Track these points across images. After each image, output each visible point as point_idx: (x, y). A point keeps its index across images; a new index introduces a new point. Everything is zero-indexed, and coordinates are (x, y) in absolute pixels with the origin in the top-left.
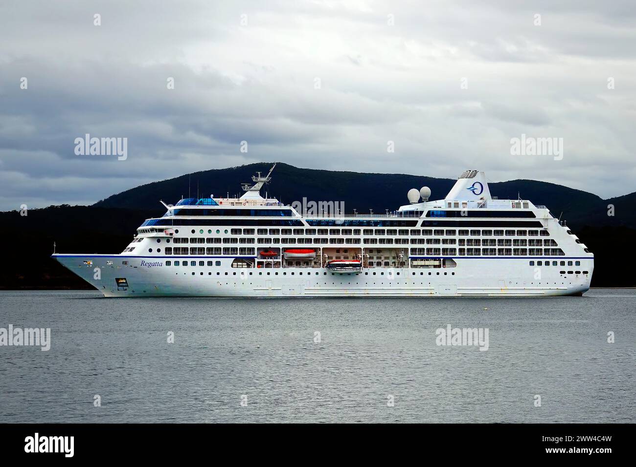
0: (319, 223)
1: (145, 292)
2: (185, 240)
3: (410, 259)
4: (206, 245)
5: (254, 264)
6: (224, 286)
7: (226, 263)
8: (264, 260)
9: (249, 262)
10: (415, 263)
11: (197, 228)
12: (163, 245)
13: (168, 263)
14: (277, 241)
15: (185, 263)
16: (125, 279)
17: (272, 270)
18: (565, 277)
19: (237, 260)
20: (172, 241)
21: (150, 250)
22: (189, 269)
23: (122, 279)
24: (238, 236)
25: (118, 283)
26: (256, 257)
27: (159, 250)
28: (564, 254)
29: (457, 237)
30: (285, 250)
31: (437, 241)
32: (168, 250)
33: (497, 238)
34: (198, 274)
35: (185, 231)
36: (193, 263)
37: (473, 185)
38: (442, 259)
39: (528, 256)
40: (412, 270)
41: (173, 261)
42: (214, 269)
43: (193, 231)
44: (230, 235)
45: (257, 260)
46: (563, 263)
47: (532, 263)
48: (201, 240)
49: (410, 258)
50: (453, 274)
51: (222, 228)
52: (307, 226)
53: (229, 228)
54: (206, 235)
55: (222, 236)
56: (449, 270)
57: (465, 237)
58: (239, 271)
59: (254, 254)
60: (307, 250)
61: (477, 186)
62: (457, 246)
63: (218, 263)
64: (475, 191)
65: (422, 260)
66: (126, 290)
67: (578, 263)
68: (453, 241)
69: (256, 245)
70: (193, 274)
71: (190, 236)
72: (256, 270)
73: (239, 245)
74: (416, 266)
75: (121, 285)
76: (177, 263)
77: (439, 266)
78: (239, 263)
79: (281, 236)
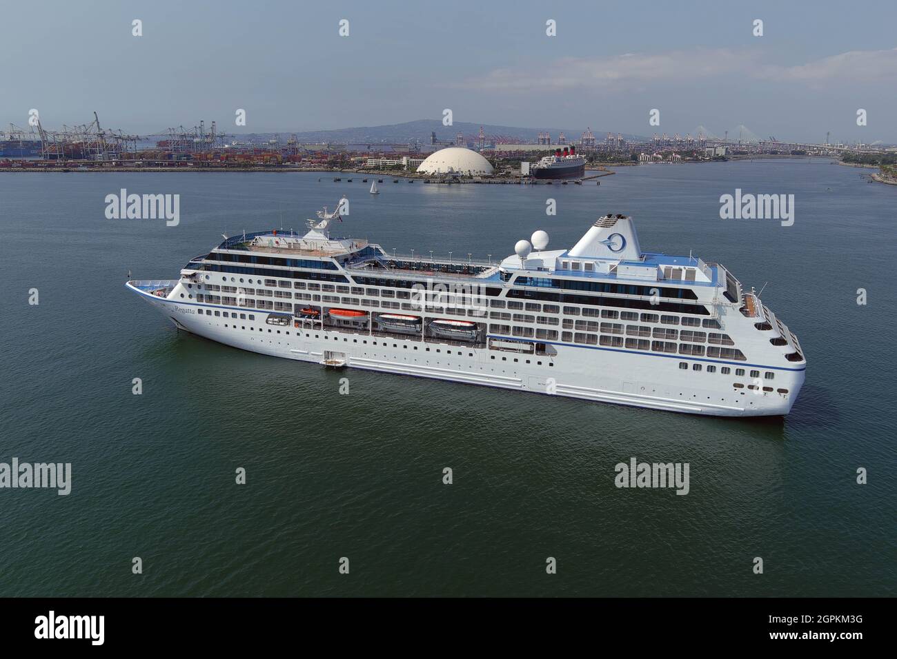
0: (367, 281)
2: (216, 288)
3: (488, 338)
4: (239, 296)
5: (291, 322)
7: (261, 317)
8: (302, 319)
9: (286, 319)
10: (495, 344)
11: (229, 275)
12: (195, 291)
13: (200, 311)
14: (317, 298)
15: (217, 314)
17: (312, 332)
18: (742, 393)
19: (272, 315)
20: (203, 288)
21: (182, 296)
22: (222, 320)
24: (273, 289)
26: (293, 315)
27: (190, 296)
28: (744, 359)
29: (561, 316)
30: (327, 309)
31: (529, 319)
32: (201, 297)
33: (626, 323)
34: (230, 326)
35: (216, 278)
36: (226, 315)
39: (677, 354)
40: (490, 353)
41: (205, 309)
42: (247, 323)
43: (225, 279)
44: (263, 287)
45: (294, 318)
46: (740, 372)
47: (683, 366)
48: (233, 290)
49: (488, 336)
50: (550, 365)
51: (255, 278)
52: (352, 284)
53: (263, 278)
54: (238, 285)
55: (255, 286)
56: (545, 359)
58: (274, 328)
59: (291, 311)
62: (559, 328)
63: (252, 317)
65: (506, 342)
67: (770, 376)
68: (554, 321)
69: (293, 301)
70: (226, 326)
71: (221, 283)
72: (293, 329)
73: (274, 299)
74: (497, 349)
76: (208, 312)
77: (531, 352)
78: (274, 320)
79: (321, 293)
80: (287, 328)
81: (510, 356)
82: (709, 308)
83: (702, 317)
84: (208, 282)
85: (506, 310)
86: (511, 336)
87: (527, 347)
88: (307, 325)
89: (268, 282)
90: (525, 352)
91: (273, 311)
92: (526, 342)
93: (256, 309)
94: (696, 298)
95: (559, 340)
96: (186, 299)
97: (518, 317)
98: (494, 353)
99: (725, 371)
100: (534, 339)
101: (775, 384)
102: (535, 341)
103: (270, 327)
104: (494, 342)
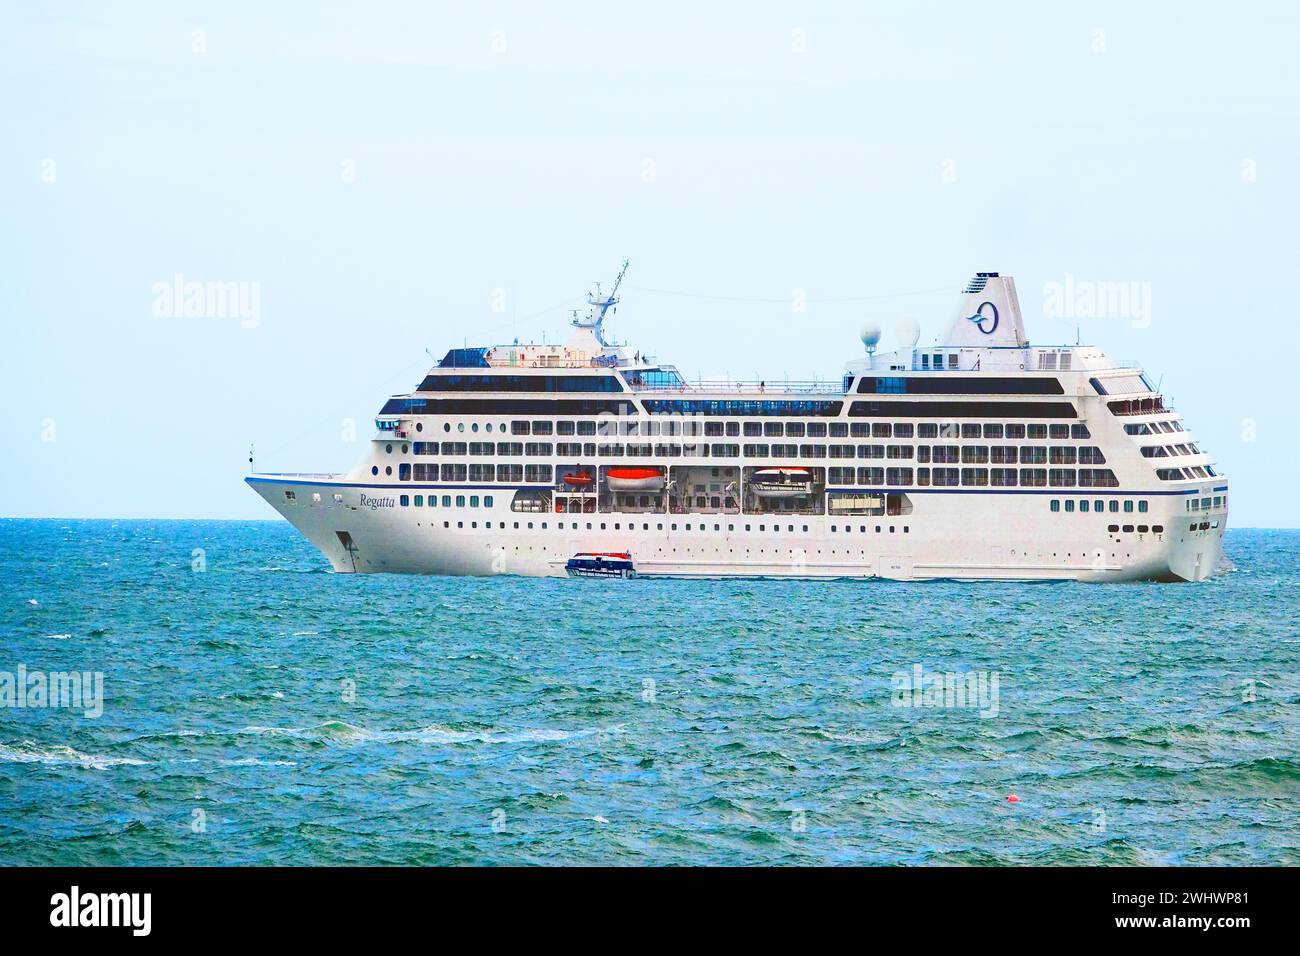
1: (383, 562)
2: (433, 448)
3: (827, 494)
4: (468, 460)
5: (551, 503)
7: (502, 499)
8: (568, 495)
9: (543, 498)
10: (837, 503)
11: (455, 420)
12: (396, 459)
13: (404, 500)
14: (591, 449)
15: (432, 501)
16: (348, 534)
17: (582, 518)
18: (1118, 541)
20: (411, 450)
21: (375, 471)
22: (440, 513)
23: (345, 534)
24: (524, 439)
25: (343, 543)
26: (553, 488)
27: (389, 471)
28: (1117, 484)
29: (916, 441)
31: (878, 451)
32: (404, 470)
33: (990, 443)
34: (453, 525)
35: (433, 427)
36: (446, 501)
39: (1048, 487)
40: (829, 520)
41: (412, 494)
42: (481, 513)
43: (447, 427)
44: (509, 437)
45: (555, 494)
46: (1114, 506)
47: (1055, 506)
48: (461, 448)
49: (828, 490)
50: (906, 530)
51: (496, 420)
52: (643, 416)
53: (509, 420)
54: (468, 437)
55: (496, 437)
56: (898, 521)
57: (931, 442)
58: (523, 518)
59: (550, 480)
62: (914, 463)
65: (850, 497)
66: (359, 558)
67: (1144, 507)
68: (907, 452)
69: (554, 460)
70: (446, 524)
71: (441, 437)
72: (553, 517)
73: (525, 460)
74: (838, 512)
75: (348, 547)
76: (419, 501)
77: (881, 511)
78: (524, 502)
79: (597, 439)
80: (544, 517)
81: (856, 521)
82: (1078, 408)
83: (1070, 422)
84: (422, 437)
85: (849, 440)
86: (856, 486)
87: (876, 503)
88: (576, 506)
89: (517, 427)
90: (874, 512)
91: (523, 483)
92: (874, 494)
93: (496, 483)
94: (1061, 391)
95: (915, 485)
96: (382, 478)
97: (863, 451)
98: (836, 520)
99: (1099, 506)
100: (885, 486)
102: (885, 491)
103: (517, 517)
104: (834, 500)
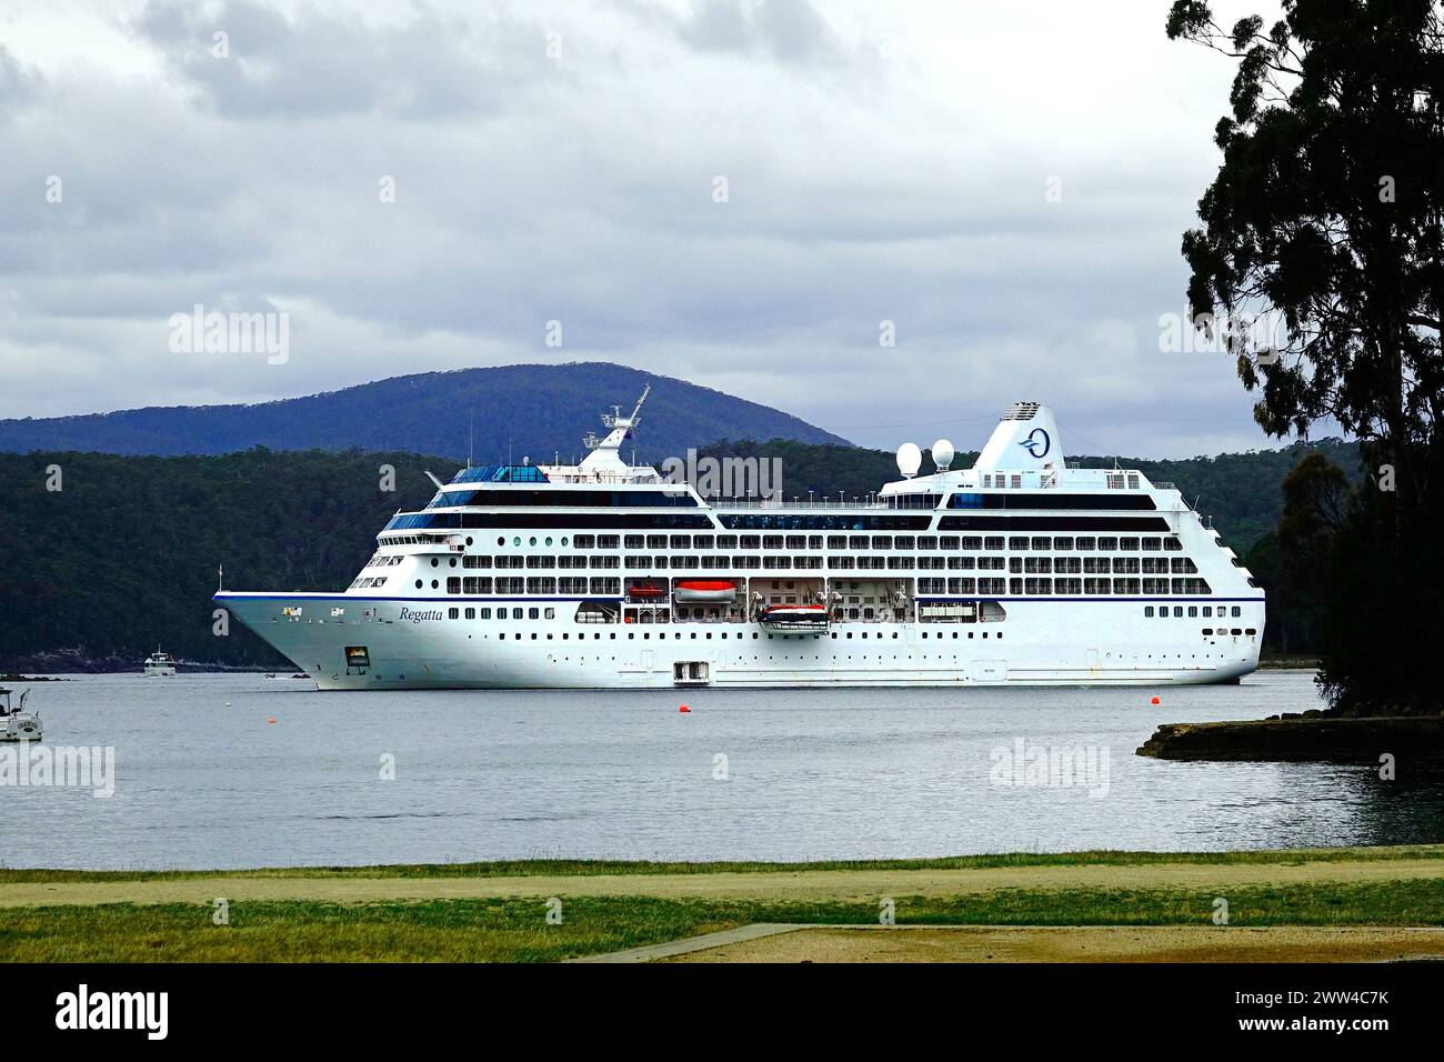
0: (743, 522)
1: (402, 677)
2: (485, 561)
3: (917, 603)
4: (525, 572)
5: (619, 614)
6: (562, 666)
7: (566, 611)
8: (638, 606)
9: (608, 610)
10: (927, 611)
12: (443, 573)
13: (454, 613)
15: (486, 614)
16: (365, 649)
17: (654, 628)
18: (1213, 643)
19: (587, 605)
21: (419, 584)
22: (494, 625)
23: (358, 649)
24: (587, 552)
25: (349, 658)
26: (622, 599)
27: (435, 584)
28: (1209, 591)
29: (1007, 553)
30: (679, 582)
31: (968, 563)
32: (453, 583)
33: (1083, 554)
34: (510, 637)
35: (485, 541)
36: (502, 614)
37: (1031, 436)
38: (978, 603)
39: (1142, 595)
40: (920, 627)
41: (462, 607)
42: (541, 625)
43: (501, 541)
45: (624, 606)
46: (1208, 612)
47: (1149, 612)
48: (516, 561)
49: (917, 599)
50: (1000, 635)
52: (719, 530)
54: (525, 551)
56: (992, 627)
57: (1023, 554)
58: (589, 630)
59: (617, 592)
60: (721, 583)
61: (1039, 438)
62: (1005, 574)
64: (1034, 448)
65: (940, 605)
66: (364, 673)
67: (1236, 612)
68: (998, 563)
69: (622, 572)
70: (502, 636)
71: (494, 551)
72: (622, 628)
74: (928, 619)
75: (355, 661)
76: (470, 613)
78: (589, 613)
80: (612, 627)
81: (948, 629)
82: (1169, 521)
83: (1162, 535)
84: (470, 551)
85: (938, 552)
86: (947, 595)
87: (968, 611)
88: (646, 616)
89: (581, 541)
90: (966, 619)
91: (589, 595)
92: (964, 602)
93: (557, 595)
94: (1153, 507)
95: (1008, 595)
96: (427, 591)
97: (953, 563)
98: (926, 627)
99: (1193, 612)
100: (977, 595)
101: (1242, 623)
102: (978, 599)
103: (583, 628)
104: (925, 609)
